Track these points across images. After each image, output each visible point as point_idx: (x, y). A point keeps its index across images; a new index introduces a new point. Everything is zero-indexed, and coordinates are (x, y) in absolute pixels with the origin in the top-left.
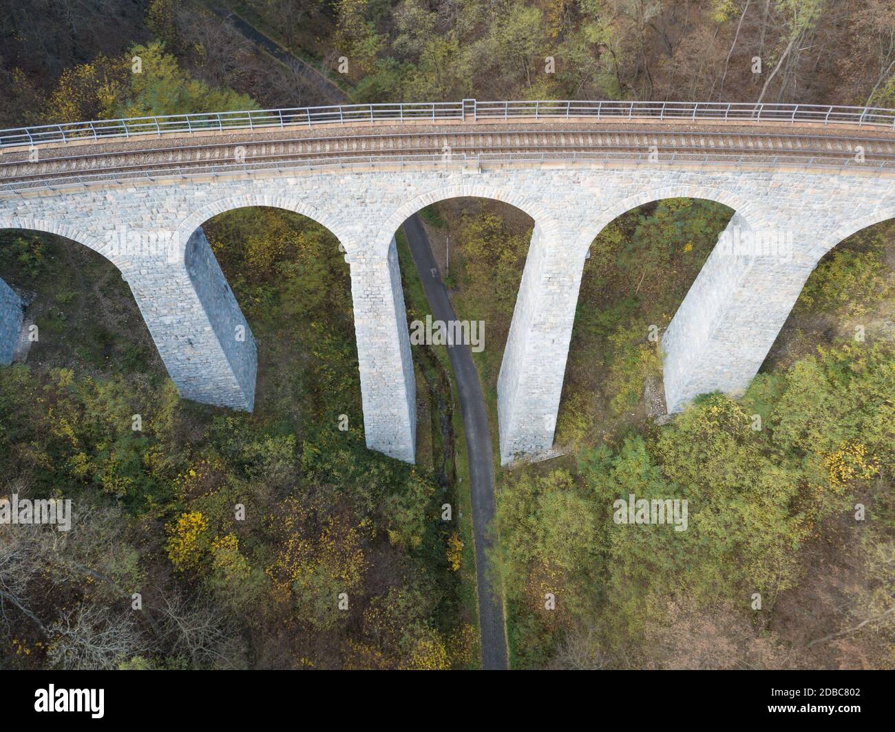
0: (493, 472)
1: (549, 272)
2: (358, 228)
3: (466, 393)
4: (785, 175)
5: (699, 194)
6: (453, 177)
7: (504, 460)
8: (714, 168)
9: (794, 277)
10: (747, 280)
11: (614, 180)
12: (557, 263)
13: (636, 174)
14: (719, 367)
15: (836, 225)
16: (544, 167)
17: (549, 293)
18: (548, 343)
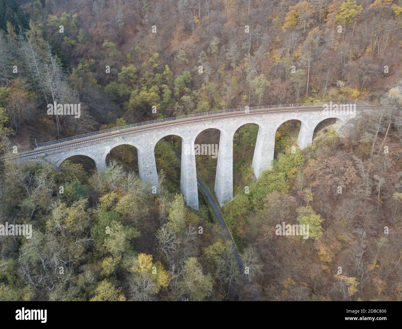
0: (220, 210)
1: (226, 144)
2: (189, 138)
3: (207, 195)
4: (264, 116)
5: (251, 122)
6: (207, 124)
7: (222, 205)
8: (252, 116)
9: (272, 137)
10: (264, 140)
11: (235, 121)
12: (228, 141)
13: (239, 120)
14: (265, 163)
15: (276, 125)
16: (223, 120)
17: (227, 149)
18: (228, 163)
